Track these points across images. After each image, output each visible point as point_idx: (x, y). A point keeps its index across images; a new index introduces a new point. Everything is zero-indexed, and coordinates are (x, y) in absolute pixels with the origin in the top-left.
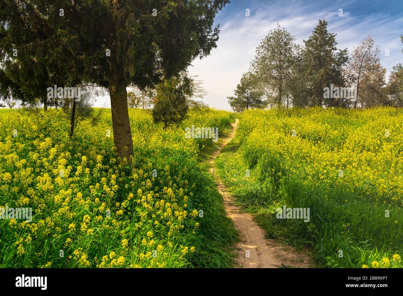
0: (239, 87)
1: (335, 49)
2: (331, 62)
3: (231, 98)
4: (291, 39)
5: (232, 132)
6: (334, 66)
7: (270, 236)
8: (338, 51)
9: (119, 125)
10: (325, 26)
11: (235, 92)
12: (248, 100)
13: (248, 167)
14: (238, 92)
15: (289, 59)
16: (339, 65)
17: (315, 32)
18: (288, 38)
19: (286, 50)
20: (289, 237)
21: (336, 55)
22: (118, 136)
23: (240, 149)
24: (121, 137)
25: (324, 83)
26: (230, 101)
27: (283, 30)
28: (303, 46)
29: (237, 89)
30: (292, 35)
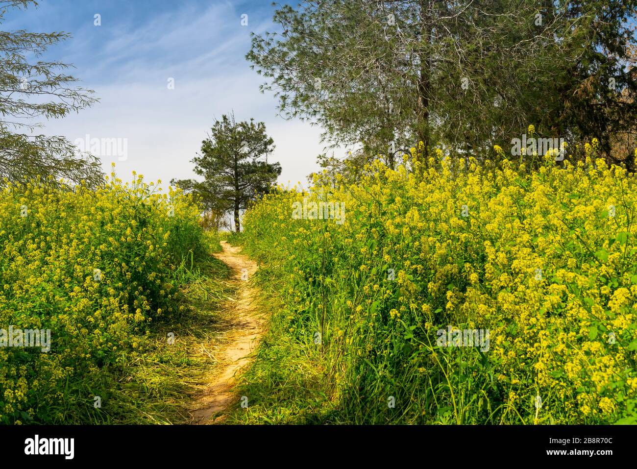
0: (207, 148)
3: (185, 184)
11: (195, 165)
12: (237, 190)
14: (204, 163)
26: (179, 193)
29: (202, 155)
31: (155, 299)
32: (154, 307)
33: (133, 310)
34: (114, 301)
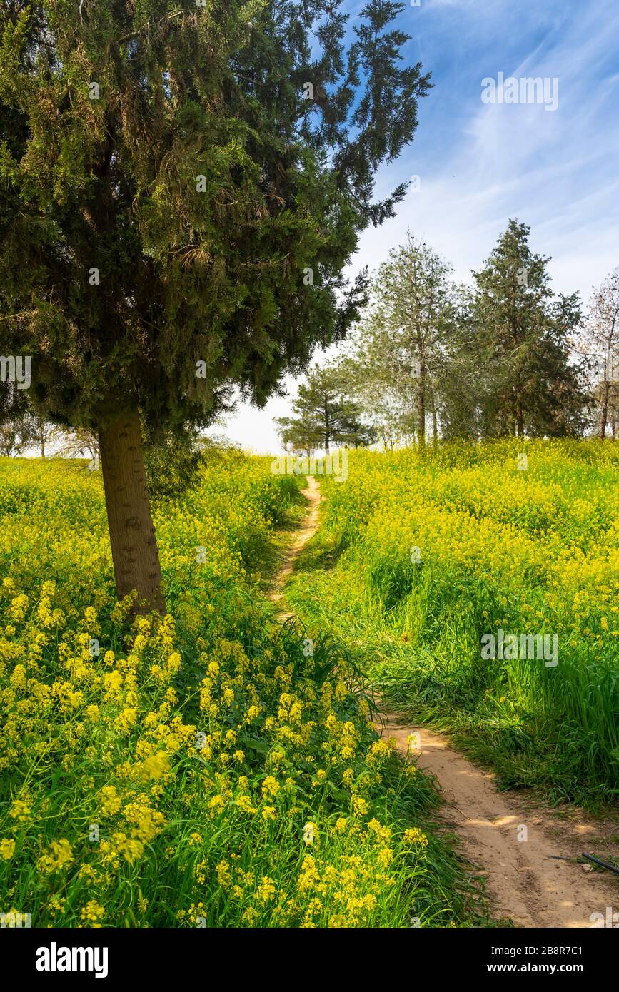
0: (303, 391)
1: (548, 293)
2: (541, 325)
3: (284, 421)
4: (443, 271)
5: (308, 513)
6: (548, 336)
7: (511, 785)
8: (557, 299)
9: (127, 525)
10: (525, 237)
12: (327, 425)
13: (381, 605)
14: (300, 404)
15: (441, 323)
16: (560, 332)
17: (500, 251)
18: (434, 267)
19: (432, 297)
20: (560, 783)
21: (551, 307)
22: (126, 554)
23: (343, 558)
24: (133, 557)
25: (529, 379)
26: (281, 428)
27: (421, 249)
28: (472, 285)
29: (298, 397)
30: (444, 261)
31: (274, 513)
32: (275, 519)
33: (266, 520)
34: (260, 517)
